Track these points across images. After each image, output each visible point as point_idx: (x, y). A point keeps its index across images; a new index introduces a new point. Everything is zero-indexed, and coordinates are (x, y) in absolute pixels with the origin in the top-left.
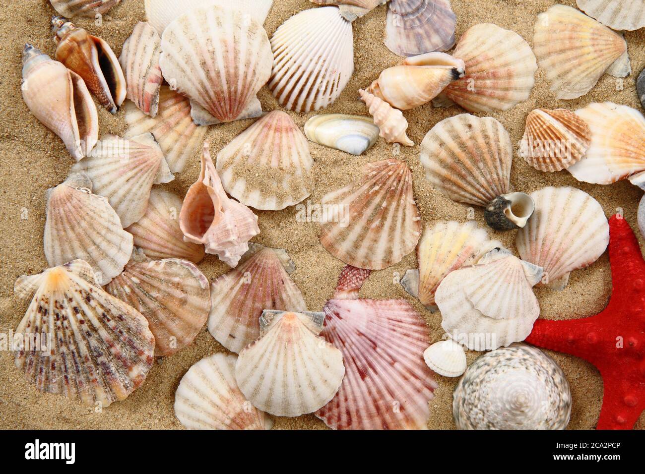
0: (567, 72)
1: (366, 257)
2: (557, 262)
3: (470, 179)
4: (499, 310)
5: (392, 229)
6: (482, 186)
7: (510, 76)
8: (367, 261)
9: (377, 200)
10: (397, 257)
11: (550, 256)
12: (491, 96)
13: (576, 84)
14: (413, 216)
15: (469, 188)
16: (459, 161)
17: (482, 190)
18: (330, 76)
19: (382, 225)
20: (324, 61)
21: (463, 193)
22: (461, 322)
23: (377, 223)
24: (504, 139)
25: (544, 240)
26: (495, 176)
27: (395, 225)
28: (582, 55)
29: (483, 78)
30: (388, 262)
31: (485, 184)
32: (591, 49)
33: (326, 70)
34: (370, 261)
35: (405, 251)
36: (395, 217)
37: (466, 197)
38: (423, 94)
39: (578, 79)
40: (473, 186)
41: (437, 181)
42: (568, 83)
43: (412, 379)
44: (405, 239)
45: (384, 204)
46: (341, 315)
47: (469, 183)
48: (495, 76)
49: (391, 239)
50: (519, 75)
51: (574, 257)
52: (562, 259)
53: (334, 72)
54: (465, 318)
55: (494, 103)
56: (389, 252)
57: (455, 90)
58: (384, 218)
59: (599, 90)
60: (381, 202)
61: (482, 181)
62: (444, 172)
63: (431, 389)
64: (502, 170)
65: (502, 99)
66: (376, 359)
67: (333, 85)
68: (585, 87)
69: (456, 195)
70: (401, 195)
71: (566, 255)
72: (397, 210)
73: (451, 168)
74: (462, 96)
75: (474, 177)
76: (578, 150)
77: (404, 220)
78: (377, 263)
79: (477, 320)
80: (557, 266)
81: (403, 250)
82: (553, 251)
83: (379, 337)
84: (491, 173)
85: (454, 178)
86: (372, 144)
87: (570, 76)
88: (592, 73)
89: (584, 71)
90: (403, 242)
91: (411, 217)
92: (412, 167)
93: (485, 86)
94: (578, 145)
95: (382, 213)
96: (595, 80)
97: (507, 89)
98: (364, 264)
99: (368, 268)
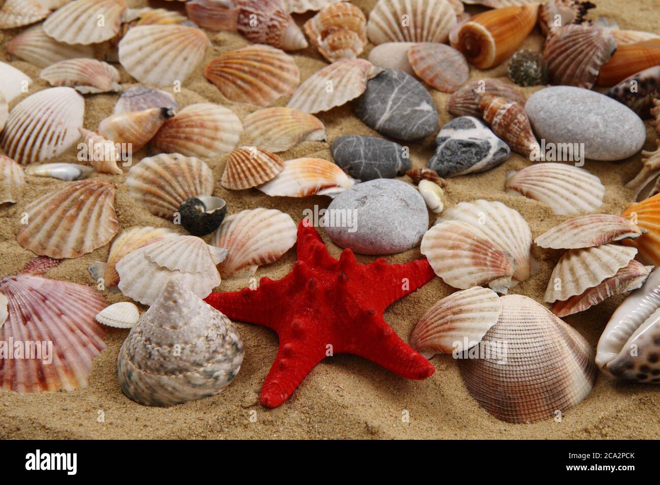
0: (268, 131)
1: (57, 246)
2: (243, 246)
3: (168, 188)
5: (87, 220)
6: (180, 195)
7: (216, 129)
8: (57, 250)
9: (76, 194)
10: (88, 246)
11: (237, 241)
12: (198, 142)
13: (276, 140)
14: (109, 216)
15: (167, 197)
16: (161, 177)
17: (179, 198)
18: (56, 127)
19: (77, 215)
20: (52, 112)
21: (161, 202)
22: (138, 277)
23: (72, 211)
24: (206, 171)
25: (232, 233)
26: (193, 189)
27: (90, 217)
28: (282, 120)
29: (192, 126)
30: (79, 252)
31: (182, 193)
32: (290, 117)
33: (53, 121)
34: (61, 250)
35: (96, 244)
36: (90, 211)
37: (163, 207)
39: (277, 136)
40: (171, 195)
41: (139, 196)
42: (269, 139)
44: (99, 233)
45: (82, 197)
47: (168, 193)
48: (202, 126)
49: (84, 230)
50: (225, 130)
51: (260, 243)
52: (248, 244)
53: (60, 123)
54: (141, 274)
55: (201, 149)
56: (81, 242)
57: (167, 137)
58: (79, 209)
59: (297, 149)
60: (79, 196)
61: (180, 191)
62: (146, 186)
64: (201, 188)
65: (209, 147)
66: (43, 308)
67: (58, 137)
68: (284, 143)
69: (155, 206)
70: (100, 195)
71: (251, 241)
72: (94, 205)
73: (152, 182)
75: (172, 187)
76: (270, 168)
77: (99, 215)
78: (67, 251)
79: (153, 274)
80: (242, 250)
81: (95, 242)
82: (240, 237)
83: (51, 294)
84: (189, 186)
85: (154, 189)
86: (84, 175)
87: (270, 133)
88: (291, 133)
89: (282, 130)
90: (96, 235)
91: (107, 216)
92: (117, 184)
93: (193, 133)
94: (270, 164)
95: (80, 205)
96: (293, 140)
97: (213, 139)
98: (54, 253)
99: (57, 257)
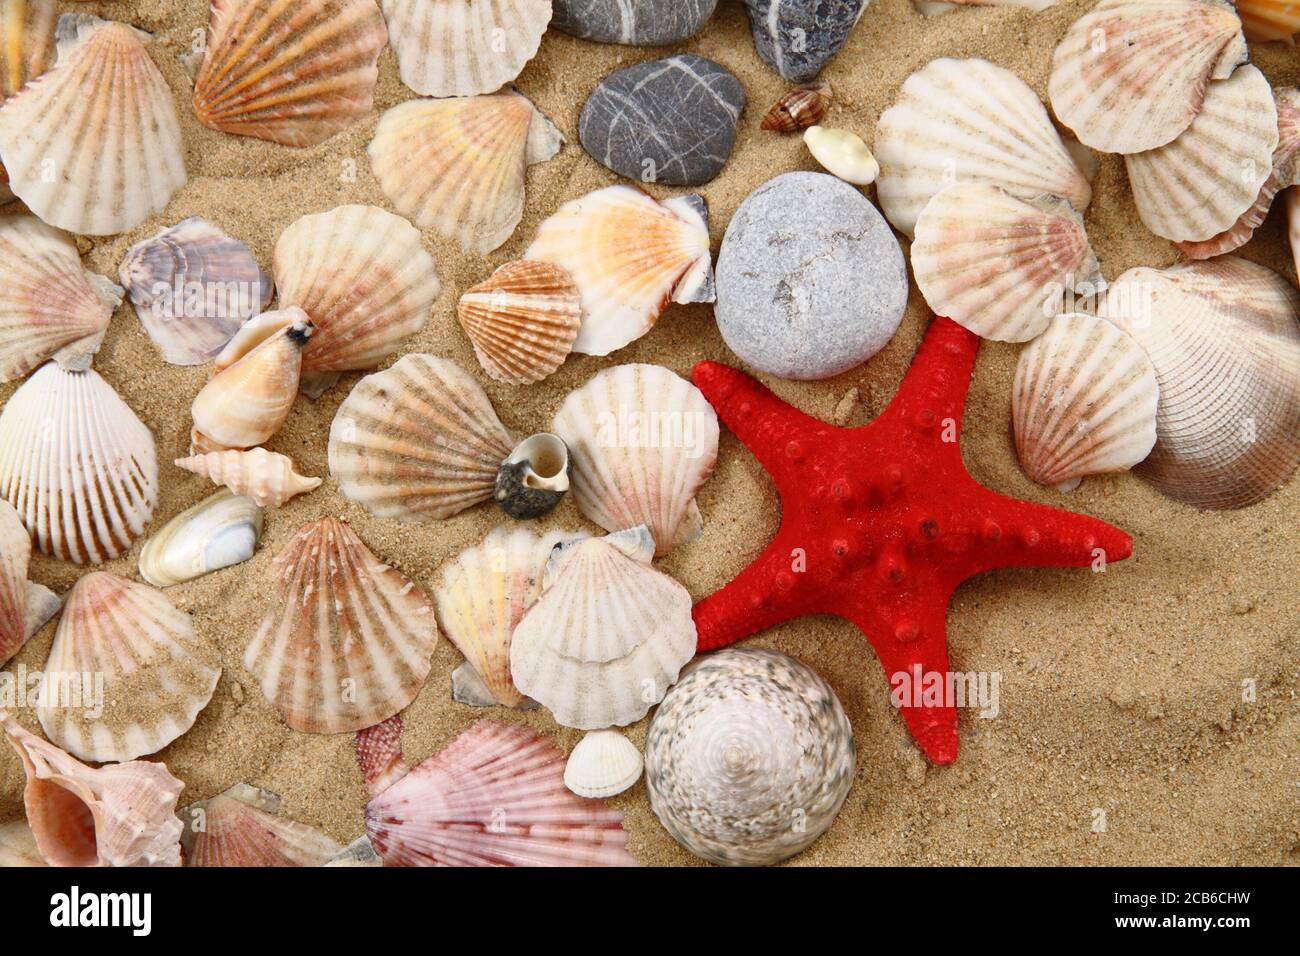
0: (467, 208)
1: (375, 701)
2: (659, 500)
3: (439, 472)
4: (620, 638)
5: (380, 632)
6: (467, 469)
7: (385, 276)
8: (380, 705)
9: (323, 606)
10: (419, 666)
11: (643, 498)
12: (382, 326)
13: (494, 215)
14: (397, 588)
15: (450, 486)
16: (404, 458)
17: (470, 475)
18: (118, 471)
19: (360, 638)
20: (91, 457)
21: (446, 500)
22: (580, 696)
23: (348, 641)
24: (450, 375)
25: (617, 481)
26: (474, 440)
27: (380, 624)
28: (470, 167)
29: (349, 309)
30: (414, 684)
31: (468, 463)
32: (475, 149)
33: (105, 468)
34: (385, 702)
35: (426, 650)
36: (370, 614)
37: (456, 502)
38: (272, 401)
39: (491, 206)
40: (453, 479)
41: (395, 510)
42: (482, 222)
43: (575, 833)
44: (414, 632)
45: (339, 605)
46: (399, 817)
47: (445, 479)
48: (362, 294)
49: (390, 648)
50: (399, 264)
51: (679, 475)
52: (664, 492)
53: (119, 462)
54: (581, 688)
55: (395, 331)
56: (403, 668)
58: (354, 626)
59: (536, 198)
60: (332, 606)
61: (461, 461)
62: (395, 489)
63: (617, 826)
64: (479, 422)
65: (402, 317)
66: (496, 845)
67: (135, 480)
68: (510, 209)
69: (440, 510)
70: (354, 572)
71: (664, 481)
72: (364, 599)
73: (400, 477)
74: (337, 357)
75: (445, 466)
76: (566, 313)
77: (387, 605)
78: (398, 698)
79: (601, 678)
80: (664, 506)
81: (421, 650)
82: (640, 489)
83: (477, 809)
84: (465, 441)
85: (416, 487)
86: (259, 525)
87: (475, 210)
88: (506, 182)
89: (490, 189)
90: (412, 637)
91: (396, 594)
92: (342, 518)
93: (360, 319)
94: (560, 306)
95: (348, 620)
96: (518, 188)
97: (397, 298)
98: (379, 714)
99: (390, 715)
